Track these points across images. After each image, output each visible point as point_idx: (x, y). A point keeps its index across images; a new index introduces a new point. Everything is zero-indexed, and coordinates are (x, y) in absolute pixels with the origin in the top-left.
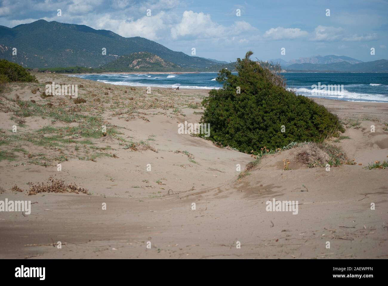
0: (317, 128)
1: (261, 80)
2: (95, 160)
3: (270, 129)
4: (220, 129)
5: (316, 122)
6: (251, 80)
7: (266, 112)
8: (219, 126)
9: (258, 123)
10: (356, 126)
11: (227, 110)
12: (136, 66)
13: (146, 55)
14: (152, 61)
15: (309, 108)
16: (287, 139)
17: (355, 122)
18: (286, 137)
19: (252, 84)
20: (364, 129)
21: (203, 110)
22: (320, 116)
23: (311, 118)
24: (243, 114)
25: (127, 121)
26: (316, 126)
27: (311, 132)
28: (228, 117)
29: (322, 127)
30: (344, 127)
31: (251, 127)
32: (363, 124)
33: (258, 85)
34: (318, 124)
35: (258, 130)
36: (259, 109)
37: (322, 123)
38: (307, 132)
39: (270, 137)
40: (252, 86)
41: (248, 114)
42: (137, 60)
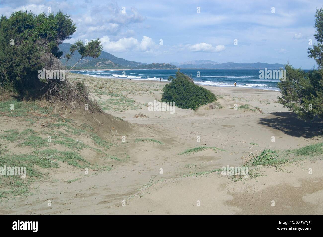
0: (207, 99)
1: (185, 80)
2: (136, 109)
3: (190, 99)
4: (170, 99)
5: (207, 96)
6: (182, 80)
7: (188, 93)
8: (170, 98)
9: (185, 97)
10: (222, 98)
11: (172, 92)
12: (98, 66)
13: (104, 60)
14: (107, 63)
15: (204, 91)
16: (196, 103)
17: (221, 97)
18: (196, 102)
19: (182, 82)
20: (225, 99)
21: (163, 92)
22: (208, 94)
23: (205, 95)
24: (179, 94)
25: (134, 96)
26: (207, 98)
27: (205, 100)
28: (173, 95)
29: (209, 98)
30: (217, 98)
31: (182, 98)
32: (224, 97)
33: (185, 82)
34: (208, 97)
35: (185, 100)
36: (185, 92)
37: (209, 97)
38: (203, 100)
39: (190, 102)
40: (182, 83)
41: (181, 94)
42: (99, 63)
